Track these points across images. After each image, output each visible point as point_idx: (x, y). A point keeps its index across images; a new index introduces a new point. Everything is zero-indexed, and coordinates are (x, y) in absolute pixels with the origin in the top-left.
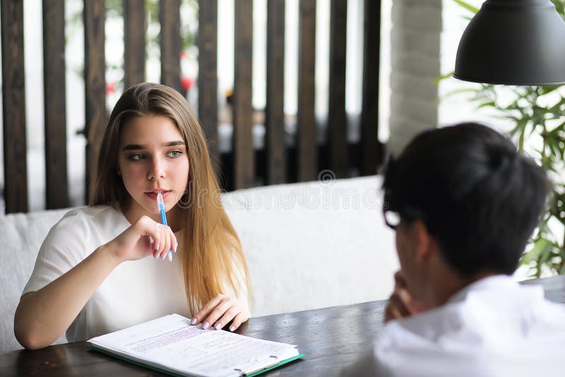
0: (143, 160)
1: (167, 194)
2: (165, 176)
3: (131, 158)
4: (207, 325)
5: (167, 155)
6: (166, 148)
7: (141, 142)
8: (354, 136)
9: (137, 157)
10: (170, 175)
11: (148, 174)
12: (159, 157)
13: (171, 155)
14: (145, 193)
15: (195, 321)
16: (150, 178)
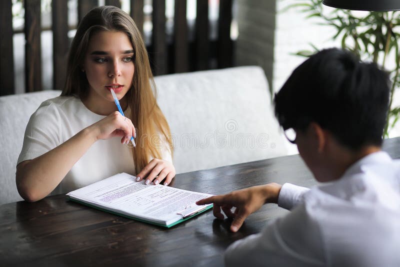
0: (106, 63)
1: (121, 87)
2: (121, 74)
3: (96, 61)
4: (148, 181)
5: (122, 59)
6: (123, 54)
7: (106, 49)
8: (213, 35)
9: (101, 61)
10: (124, 74)
11: (108, 73)
12: (117, 61)
13: (125, 60)
14: (106, 86)
15: (139, 179)
16: (110, 76)
